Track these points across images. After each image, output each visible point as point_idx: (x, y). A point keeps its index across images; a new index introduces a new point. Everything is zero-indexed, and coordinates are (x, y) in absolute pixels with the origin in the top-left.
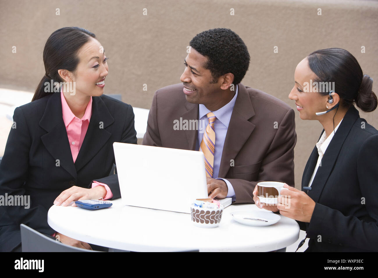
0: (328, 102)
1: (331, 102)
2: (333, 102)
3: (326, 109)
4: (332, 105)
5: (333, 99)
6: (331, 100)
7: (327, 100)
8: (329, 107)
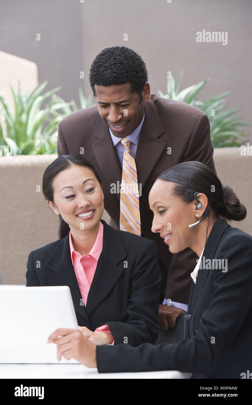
0: (197, 209)
1: (199, 207)
2: (202, 207)
3: (197, 219)
4: (202, 210)
5: (201, 203)
6: (198, 204)
7: (194, 206)
8: (199, 214)
